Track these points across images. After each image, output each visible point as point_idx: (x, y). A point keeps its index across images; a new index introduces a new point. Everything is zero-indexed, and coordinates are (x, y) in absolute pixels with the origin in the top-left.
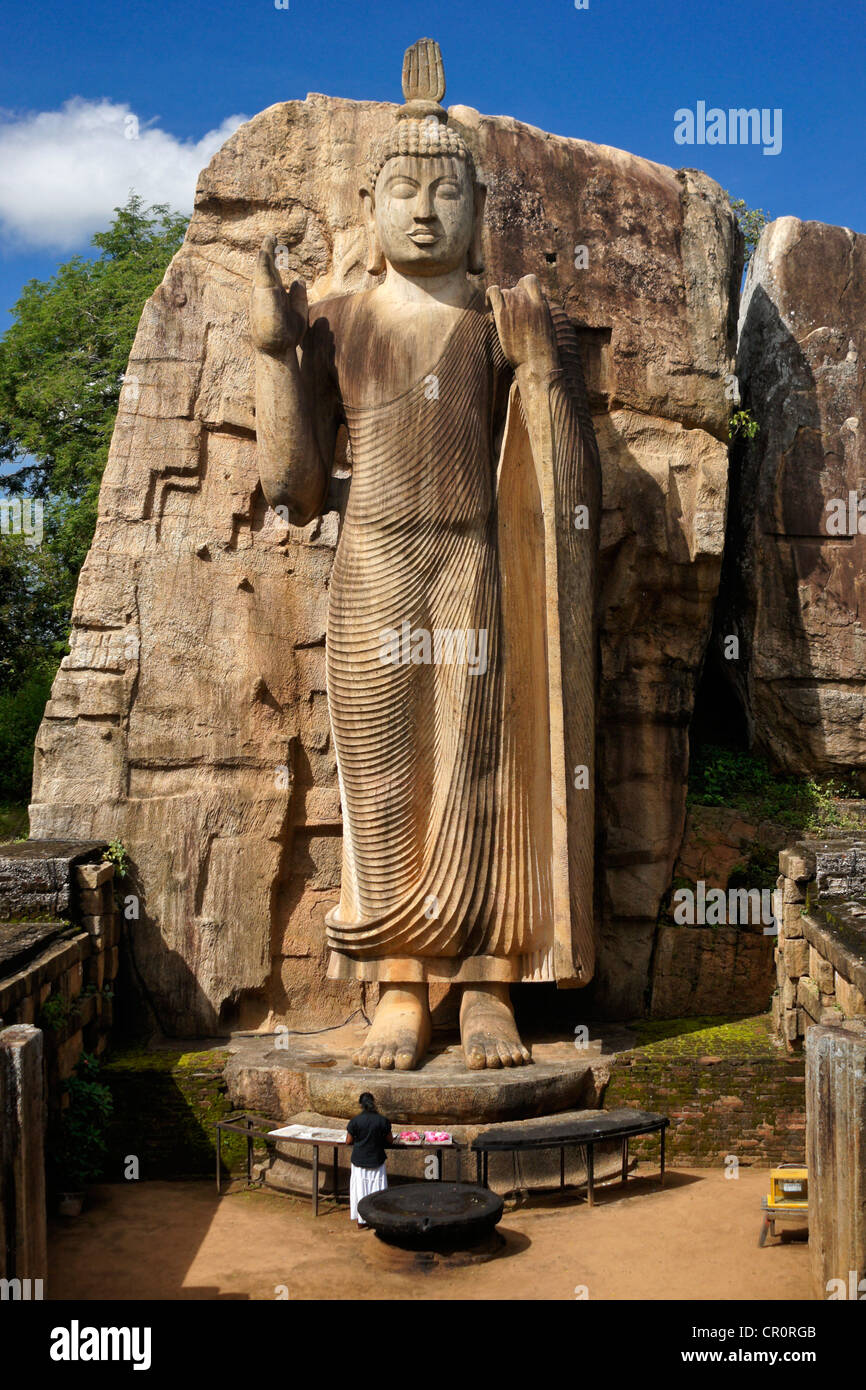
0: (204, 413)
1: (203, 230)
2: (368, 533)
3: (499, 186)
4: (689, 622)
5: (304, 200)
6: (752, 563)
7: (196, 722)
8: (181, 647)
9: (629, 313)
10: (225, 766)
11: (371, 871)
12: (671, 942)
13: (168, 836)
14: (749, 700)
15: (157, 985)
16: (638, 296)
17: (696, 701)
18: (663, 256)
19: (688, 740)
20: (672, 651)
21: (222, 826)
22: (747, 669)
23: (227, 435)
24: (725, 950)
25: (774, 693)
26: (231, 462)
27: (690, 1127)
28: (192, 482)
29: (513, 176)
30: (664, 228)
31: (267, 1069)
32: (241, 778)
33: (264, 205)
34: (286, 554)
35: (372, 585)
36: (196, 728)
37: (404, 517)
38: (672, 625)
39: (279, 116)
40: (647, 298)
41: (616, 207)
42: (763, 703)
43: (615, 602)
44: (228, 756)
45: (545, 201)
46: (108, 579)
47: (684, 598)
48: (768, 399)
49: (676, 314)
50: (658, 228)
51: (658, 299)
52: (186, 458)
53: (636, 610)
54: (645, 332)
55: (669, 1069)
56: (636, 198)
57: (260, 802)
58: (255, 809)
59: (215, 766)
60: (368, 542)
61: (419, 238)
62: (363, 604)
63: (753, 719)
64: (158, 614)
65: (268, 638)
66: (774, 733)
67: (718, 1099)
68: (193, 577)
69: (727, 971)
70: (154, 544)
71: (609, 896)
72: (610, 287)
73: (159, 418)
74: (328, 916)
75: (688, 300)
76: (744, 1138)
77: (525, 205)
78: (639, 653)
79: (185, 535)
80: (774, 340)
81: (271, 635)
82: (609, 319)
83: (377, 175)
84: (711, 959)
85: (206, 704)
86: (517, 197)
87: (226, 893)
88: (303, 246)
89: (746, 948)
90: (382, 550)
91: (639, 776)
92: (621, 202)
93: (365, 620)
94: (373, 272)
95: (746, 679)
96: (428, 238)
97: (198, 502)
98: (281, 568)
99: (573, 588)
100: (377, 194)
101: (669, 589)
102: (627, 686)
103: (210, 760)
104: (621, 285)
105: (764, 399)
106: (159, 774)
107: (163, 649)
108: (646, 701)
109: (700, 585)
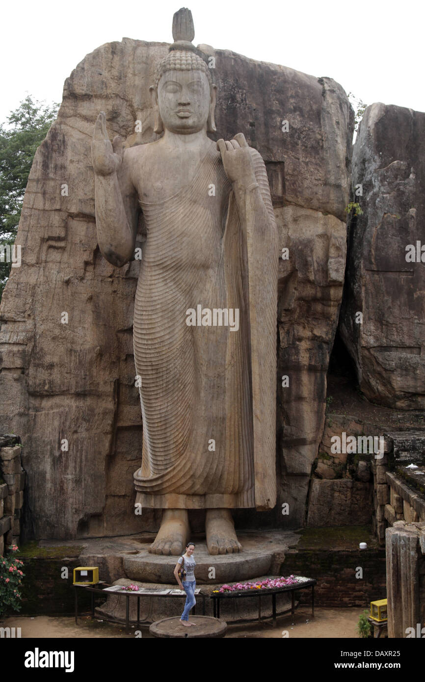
0: (68, 208)
1: (67, 110)
2: (155, 271)
3: (224, 86)
4: (326, 317)
5: (121, 94)
6: (359, 286)
7: (65, 371)
8: (57, 332)
9: (293, 154)
10: (80, 395)
11: (157, 450)
12: (318, 487)
13: (50, 432)
14: (358, 358)
15: (45, 512)
16: (298, 145)
17: (330, 359)
18: (311, 123)
19: (326, 379)
20: (317, 332)
21: (79, 427)
22: (358, 342)
23: (81, 219)
24: (347, 491)
25: (371, 355)
26: (83, 233)
27: (328, 585)
28: (62, 244)
29: (231, 81)
30: (312, 108)
31: (102, 556)
32: (89, 401)
33: (100, 97)
34: (113, 282)
35: (157, 298)
36: (66, 375)
37: (174, 262)
38: (317, 319)
39: (107, 49)
40: (303, 145)
41: (287, 97)
42: (366, 360)
43: (286, 306)
44: (83, 389)
45: (248, 94)
46: (18, 296)
47: (323, 304)
48: (368, 199)
49: (318, 154)
50: (308, 108)
51: (309, 146)
52: (59, 232)
53: (298, 311)
54: (302, 164)
55: (317, 555)
56: (297, 92)
57: (99, 414)
58: (96, 417)
59: (75, 395)
60: (155, 275)
61: (182, 114)
62: (153, 308)
63: (361, 368)
64: (45, 314)
65: (103, 327)
66: (372, 376)
67: (343, 570)
68: (63, 294)
69: (347, 502)
70: (42, 277)
71: (285, 462)
72: (283, 140)
73: (44, 210)
74: (135, 474)
75: (324, 146)
76: (357, 591)
77: (239, 97)
78: (299, 334)
79: (58, 272)
80: (371, 168)
81: (105, 325)
82: (283, 157)
83: (159, 80)
84: (339, 496)
85: (70, 361)
86: (234, 92)
87: (81, 462)
88: (120, 119)
89: (357, 490)
90: (162, 280)
91: (300, 398)
92: (289, 94)
93: (154, 317)
94: (158, 132)
95: (357, 347)
96: (187, 114)
97: (66, 255)
98: (110, 290)
99: (264, 299)
100: (159, 91)
101: (315, 299)
102: (293, 351)
103: (73, 391)
104: (289, 139)
105: (366, 199)
106: (45, 399)
107: (48, 333)
108: (304, 358)
109: (332, 297)
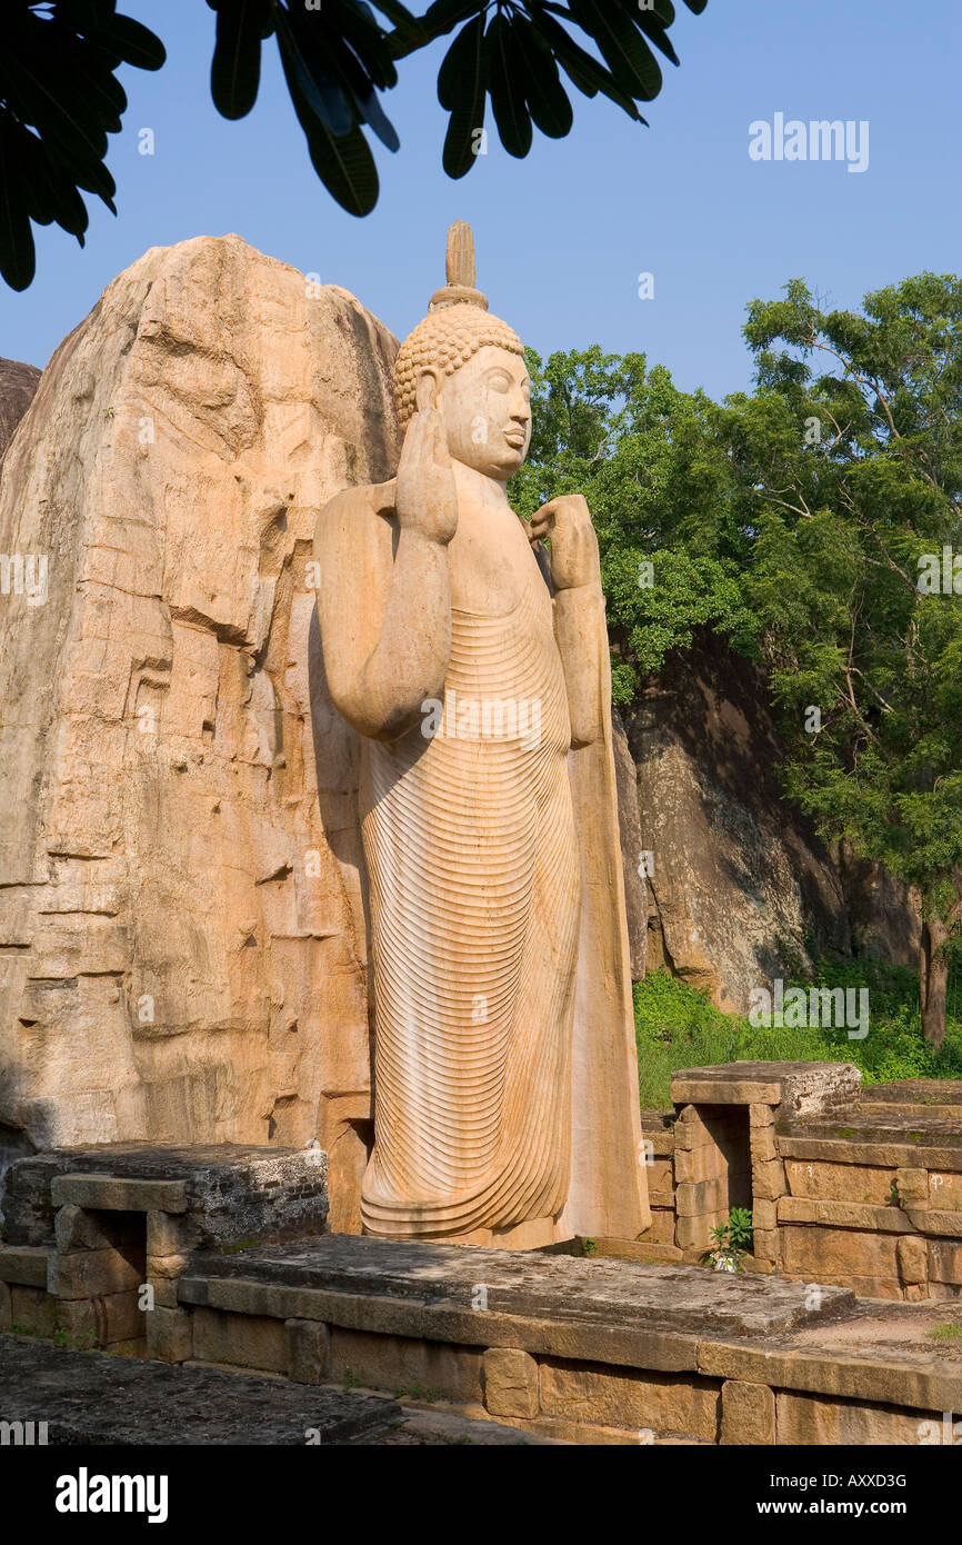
0: (171, 594)
5: (236, 357)
7: (191, 977)
8: (168, 884)
10: (217, 1032)
21: (223, 1106)
23: (189, 623)
26: (196, 657)
28: (164, 677)
32: (227, 1042)
36: (190, 986)
44: (219, 1019)
46: (94, 794)
52: (156, 650)
57: (252, 1073)
58: (248, 1082)
59: (209, 1032)
61: (514, 438)
64: (146, 842)
65: (239, 873)
68: (175, 796)
70: (132, 753)
73: (135, 594)
79: (158, 743)
81: (241, 869)
88: (233, 411)
96: (521, 440)
97: (168, 703)
98: (234, 789)
103: (203, 1024)
106: (160, 1046)
107: (152, 887)
